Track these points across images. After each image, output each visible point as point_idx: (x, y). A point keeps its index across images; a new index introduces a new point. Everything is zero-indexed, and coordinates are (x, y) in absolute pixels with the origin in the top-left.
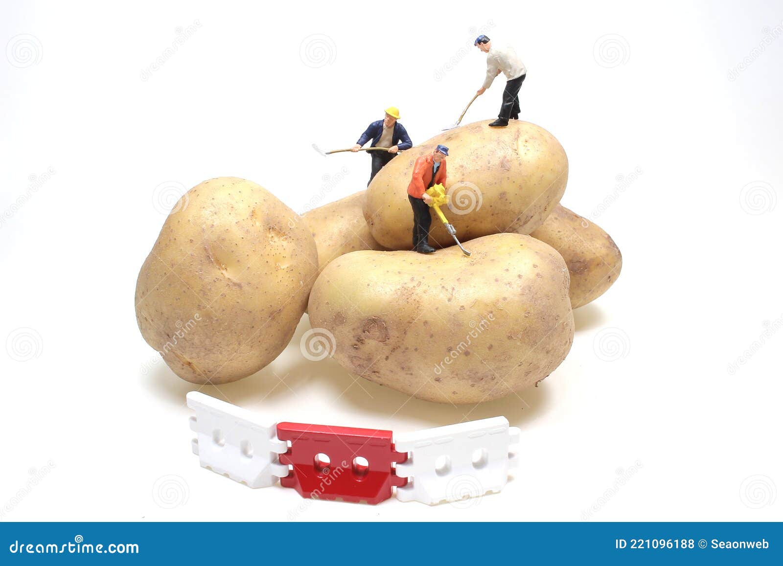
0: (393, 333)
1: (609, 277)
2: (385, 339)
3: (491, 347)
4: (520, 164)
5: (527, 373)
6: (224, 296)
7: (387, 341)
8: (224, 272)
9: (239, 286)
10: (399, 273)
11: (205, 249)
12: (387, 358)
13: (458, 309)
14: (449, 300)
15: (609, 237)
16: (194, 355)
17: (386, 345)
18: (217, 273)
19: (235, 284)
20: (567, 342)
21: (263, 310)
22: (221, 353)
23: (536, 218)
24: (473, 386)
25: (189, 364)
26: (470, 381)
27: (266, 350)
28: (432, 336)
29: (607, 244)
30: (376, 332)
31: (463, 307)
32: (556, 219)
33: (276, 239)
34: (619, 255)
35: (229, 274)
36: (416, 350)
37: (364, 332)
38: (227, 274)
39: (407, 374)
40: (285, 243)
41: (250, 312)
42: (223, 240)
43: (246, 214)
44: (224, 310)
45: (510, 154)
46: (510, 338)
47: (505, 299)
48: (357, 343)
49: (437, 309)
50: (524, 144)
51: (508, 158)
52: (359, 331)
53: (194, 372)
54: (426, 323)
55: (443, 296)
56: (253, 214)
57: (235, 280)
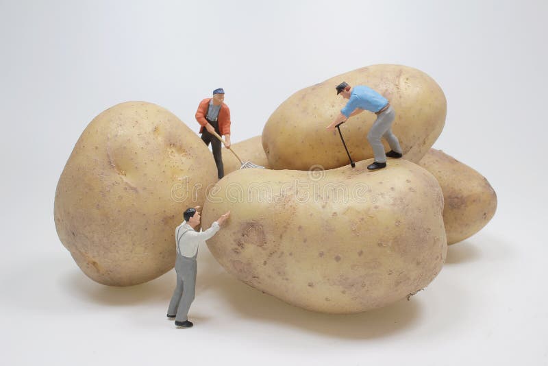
0: (270, 237)
1: (485, 214)
2: (262, 243)
3: (361, 253)
4: (400, 97)
5: (398, 283)
6: (120, 198)
7: (265, 246)
8: (123, 177)
9: (135, 189)
10: (280, 182)
11: (108, 156)
12: (265, 263)
13: (330, 215)
14: (323, 207)
15: (485, 179)
16: (96, 254)
17: (264, 249)
18: (116, 177)
19: (132, 188)
20: (438, 257)
21: (156, 214)
22: (117, 252)
23: (415, 149)
24: (344, 292)
25: (94, 263)
26: (340, 287)
27: (161, 253)
28: (305, 241)
29: (484, 184)
30: (254, 235)
31: (335, 213)
32: (437, 161)
33: (176, 155)
34: (494, 195)
35: (127, 179)
36: (291, 254)
37: (243, 236)
38: (125, 179)
39: (283, 279)
40: (184, 159)
41: (144, 214)
42: (125, 148)
43: (150, 129)
44: (119, 211)
45: (391, 87)
46: (380, 245)
47: (376, 207)
48: (237, 247)
49: (311, 215)
50: (405, 80)
51: (390, 91)
52: (239, 236)
53: (98, 271)
54: (300, 228)
55: (318, 204)
56: (156, 129)
57: (133, 185)
